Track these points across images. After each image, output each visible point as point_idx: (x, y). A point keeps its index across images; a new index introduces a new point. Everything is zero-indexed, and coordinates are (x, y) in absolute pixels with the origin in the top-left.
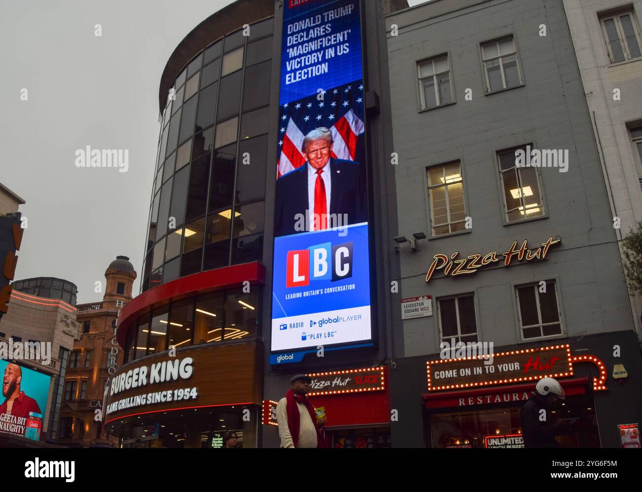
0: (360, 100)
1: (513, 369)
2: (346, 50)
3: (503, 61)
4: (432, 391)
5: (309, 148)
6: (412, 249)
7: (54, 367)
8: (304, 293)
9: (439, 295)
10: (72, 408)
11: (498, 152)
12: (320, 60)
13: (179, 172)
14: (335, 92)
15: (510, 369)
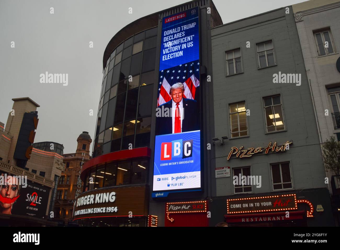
0: (198, 70)
1: (268, 205)
2: (192, 45)
3: (267, 53)
4: (229, 214)
5: (173, 92)
6: (221, 144)
7: (52, 185)
8: (169, 163)
9: (234, 167)
10: (60, 203)
11: (263, 98)
12: (179, 49)
13: (111, 100)
14: (186, 65)
15: (267, 205)
